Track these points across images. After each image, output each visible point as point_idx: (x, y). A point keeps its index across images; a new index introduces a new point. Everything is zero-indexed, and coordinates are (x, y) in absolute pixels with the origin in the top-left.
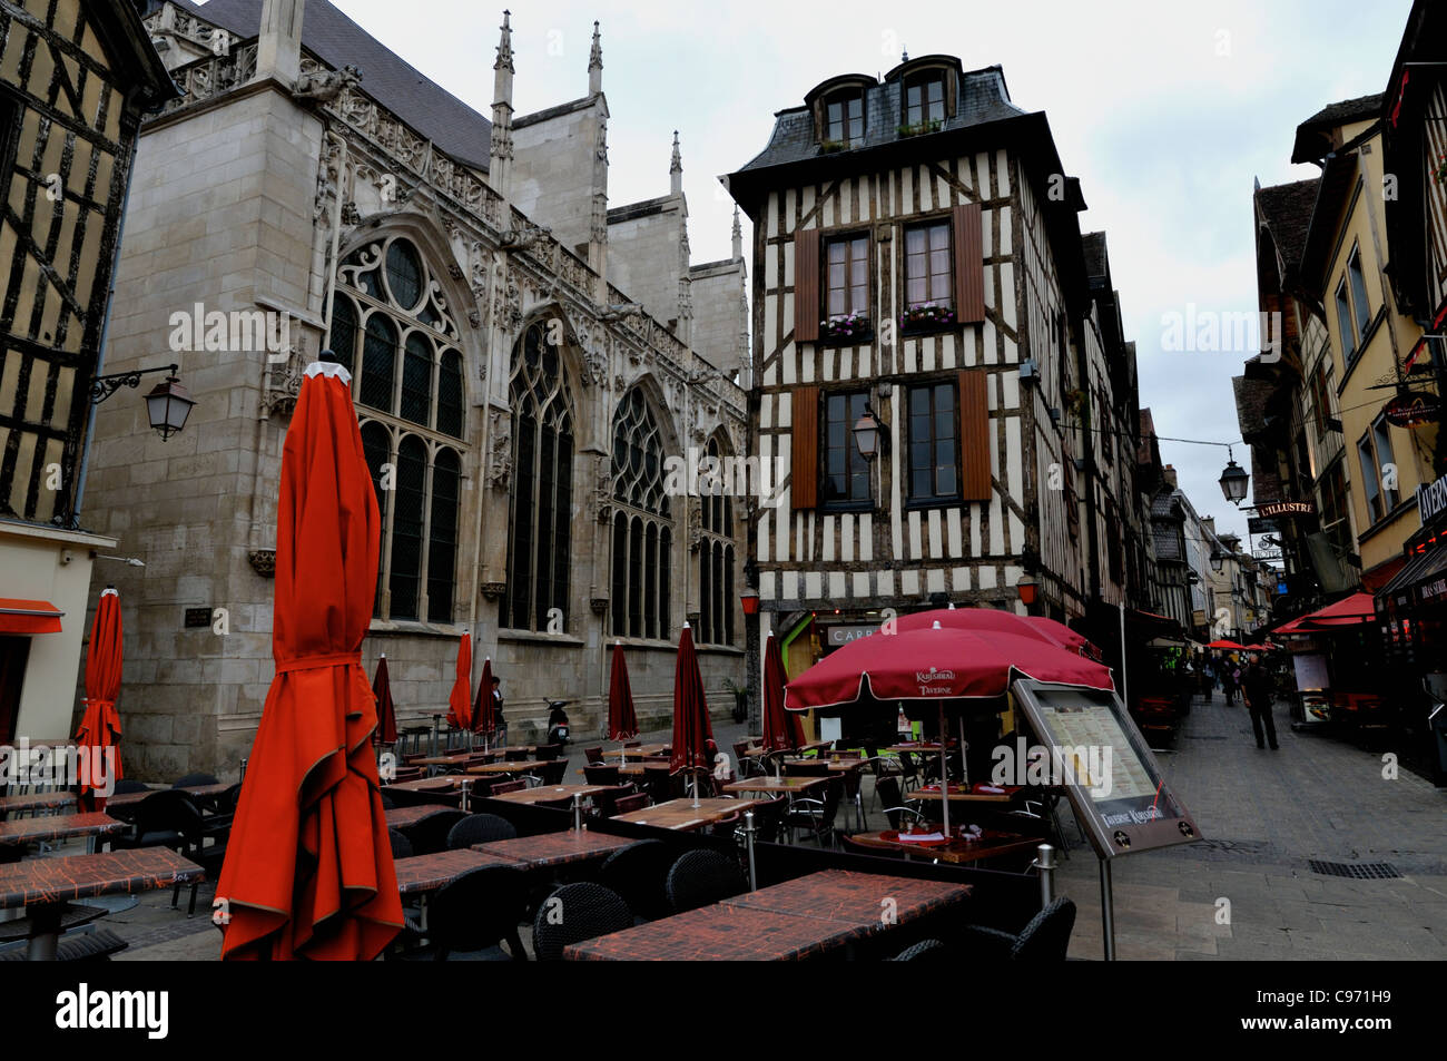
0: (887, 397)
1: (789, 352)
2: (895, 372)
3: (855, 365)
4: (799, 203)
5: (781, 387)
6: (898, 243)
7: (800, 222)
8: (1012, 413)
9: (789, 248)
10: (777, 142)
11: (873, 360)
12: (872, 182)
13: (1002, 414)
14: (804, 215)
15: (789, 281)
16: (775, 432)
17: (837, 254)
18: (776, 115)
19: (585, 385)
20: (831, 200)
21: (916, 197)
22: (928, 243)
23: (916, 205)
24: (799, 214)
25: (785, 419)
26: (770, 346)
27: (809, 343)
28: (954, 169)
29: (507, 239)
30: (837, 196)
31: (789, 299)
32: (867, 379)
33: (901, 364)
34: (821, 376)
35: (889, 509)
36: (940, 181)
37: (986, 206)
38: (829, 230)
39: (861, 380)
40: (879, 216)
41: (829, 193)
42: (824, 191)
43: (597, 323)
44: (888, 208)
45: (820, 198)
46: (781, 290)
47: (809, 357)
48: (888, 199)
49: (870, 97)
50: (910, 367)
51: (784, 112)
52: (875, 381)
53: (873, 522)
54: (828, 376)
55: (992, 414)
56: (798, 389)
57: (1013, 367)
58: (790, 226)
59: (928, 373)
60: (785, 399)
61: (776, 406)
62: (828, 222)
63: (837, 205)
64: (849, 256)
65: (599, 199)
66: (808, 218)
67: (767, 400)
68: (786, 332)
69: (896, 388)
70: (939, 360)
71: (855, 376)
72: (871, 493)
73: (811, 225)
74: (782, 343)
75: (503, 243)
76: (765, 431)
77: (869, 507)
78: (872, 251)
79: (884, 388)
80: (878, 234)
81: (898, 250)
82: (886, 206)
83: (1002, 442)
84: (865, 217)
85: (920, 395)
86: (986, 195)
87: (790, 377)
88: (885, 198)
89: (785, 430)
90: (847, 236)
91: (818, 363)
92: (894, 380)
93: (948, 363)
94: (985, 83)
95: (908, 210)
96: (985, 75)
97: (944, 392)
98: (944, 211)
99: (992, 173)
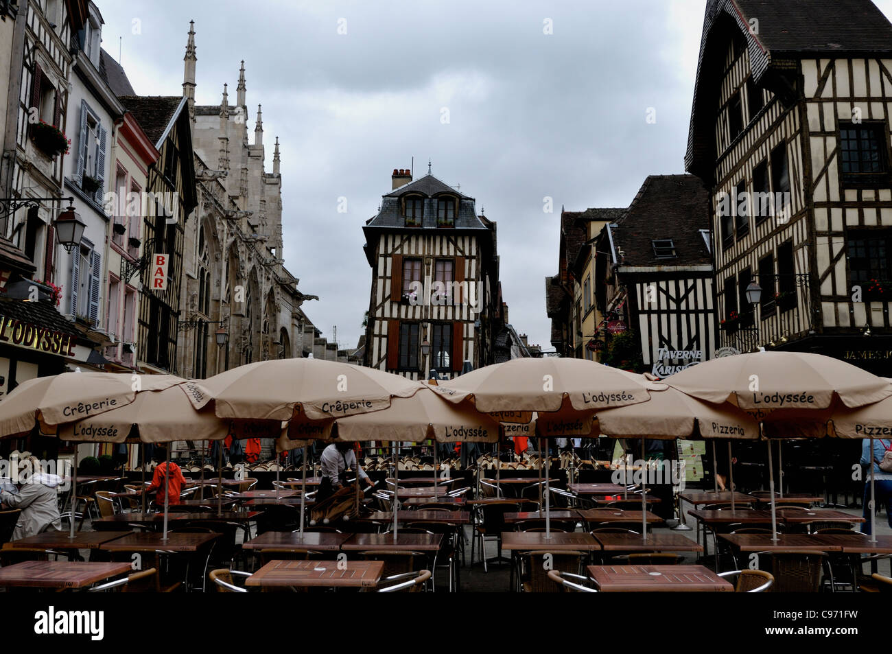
0: (425, 328)
1: (387, 304)
2: (429, 318)
3: (414, 313)
4: (394, 241)
5: (383, 318)
6: (433, 266)
7: (394, 249)
8: (471, 339)
9: (389, 260)
10: (384, 211)
11: (421, 312)
12: (424, 239)
13: (468, 339)
14: (396, 247)
15: (389, 274)
16: (380, 336)
17: (408, 266)
18: (383, 197)
19: (238, 278)
20: (407, 242)
21: (441, 249)
22: (444, 267)
23: (441, 252)
24: (393, 245)
25: (385, 332)
26: (379, 301)
27: (396, 302)
28: (456, 240)
29: (230, 214)
30: (410, 242)
31: (388, 282)
32: (418, 320)
33: (432, 315)
34: (400, 315)
35: (424, 371)
36: (451, 244)
37: (467, 257)
38: (405, 255)
39: (416, 320)
40: (426, 254)
41: (406, 239)
42: (404, 238)
43: (243, 243)
44: (430, 251)
45: (403, 241)
46: (385, 277)
47: (395, 307)
48: (430, 247)
49: (425, 202)
50: (435, 317)
51: (386, 196)
52: (421, 321)
53: (418, 376)
54: (403, 316)
55: (464, 339)
56: (390, 320)
57: (472, 322)
58: (390, 251)
59: (441, 320)
60: (385, 323)
61: (381, 326)
62: (406, 252)
63: (409, 246)
64: (413, 267)
65: (245, 171)
66: (397, 249)
67: (377, 323)
68: (386, 296)
69: (429, 324)
70: (446, 316)
71: (413, 317)
72: (417, 364)
73: (398, 252)
74: (384, 300)
75: (227, 215)
76: (376, 336)
77: (417, 370)
78: (422, 268)
79: (425, 324)
80: (426, 261)
81: (433, 269)
82: (429, 250)
83: (467, 350)
84: (420, 253)
85: (438, 327)
86: (467, 253)
87: (387, 314)
88: (429, 246)
89: (384, 336)
90: (413, 259)
91: (399, 310)
92: (429, 321)
93: (450, 317)
94: (468, 204)
95: (438, 253)
96: (469, 201)
97: (447, 328)
98: (451, 257)
99: (470, 245)
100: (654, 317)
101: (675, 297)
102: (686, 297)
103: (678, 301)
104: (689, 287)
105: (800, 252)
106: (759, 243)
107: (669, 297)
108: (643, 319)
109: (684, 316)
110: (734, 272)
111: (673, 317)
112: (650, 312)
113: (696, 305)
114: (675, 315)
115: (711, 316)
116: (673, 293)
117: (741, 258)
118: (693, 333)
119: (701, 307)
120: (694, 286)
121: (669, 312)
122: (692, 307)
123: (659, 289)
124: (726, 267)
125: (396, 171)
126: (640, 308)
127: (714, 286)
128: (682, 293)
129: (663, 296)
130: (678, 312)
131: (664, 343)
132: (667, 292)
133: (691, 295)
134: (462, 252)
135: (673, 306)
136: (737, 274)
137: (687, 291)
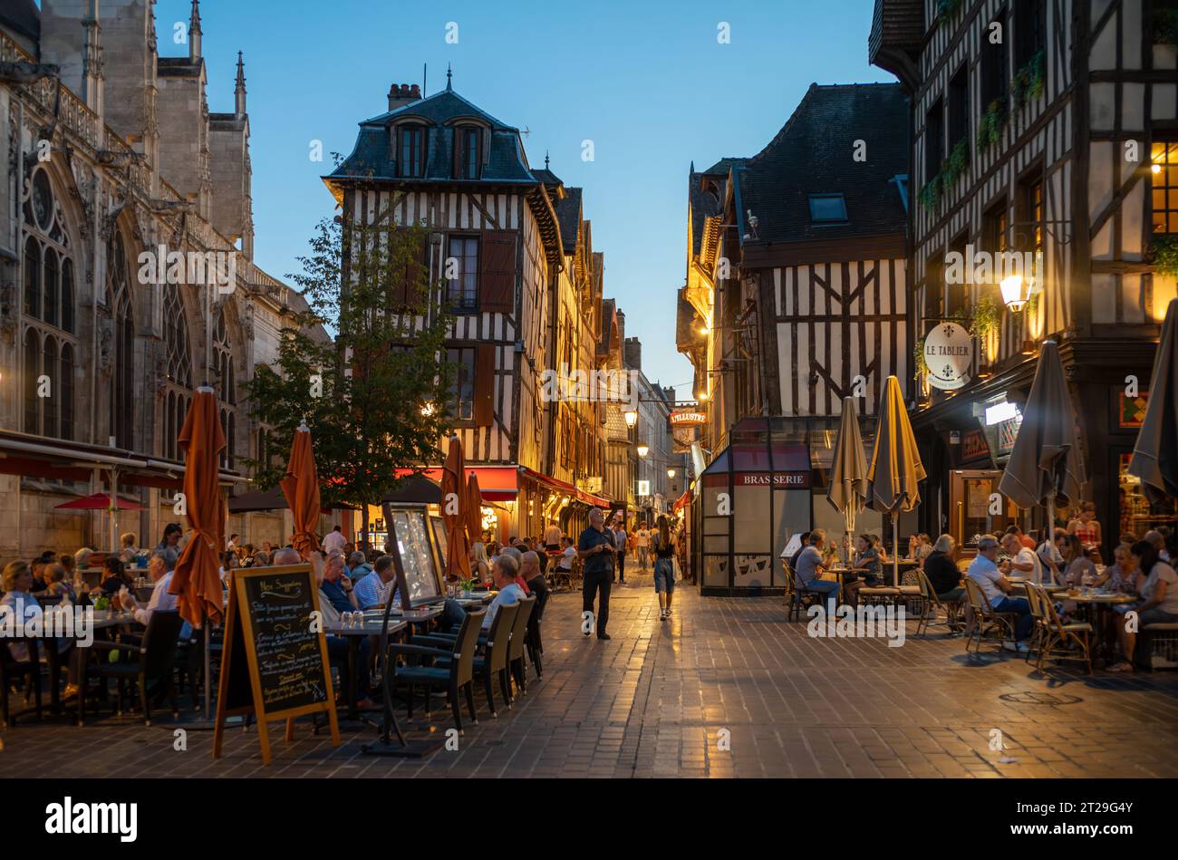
3: (412, 328)
4: (378, 204)
6: (445, 245)
7: (378, 217)
8: (508, 373)
11: (425, 326)
12: (429, 199)
13: (502, 373)
14: (381, 212)
20: (400, 205)
21: (458, 217)
22: (464, 249)
23: (458, 223)
24: (377, 210)
28: (484, 202)
29: (106, 158)
30: (405, 204)
36: (475, 208)
38: (398, 227)
40: (433, 225)
41: (399, 199)
42: (396, 197)
43: (151, 215)
44: (439, 220)
45: (392, 203)
48: (440, 213)
49: (431, 135)
50: (448, 335)
51: (365, 123)
55: (496, 372)
57: (511, 344)
58: (371, 219)
59: (459, 340)
62: (398, 222)
63: (404, 210)
66: (383, 216)
70: (466, 333)
73: (386, 221)
75: (101, 160)
78: (426, 250)
80: (432, 238)
81: (444, 252)
82: (438, 218)
83: (502, 391)
84: (423, 223)
85: (453, 354)
86: (503, 225)
88: (438, 211)
90: (411, 234)
93: (473, 335)
94: (507, 139)
95: (452, 225)
96: (508, 134)
97: (468, 354)
98: (476, 231)
99: (508, 210)
100: (803, 328)
101: (840, 293)
102: (860, 291)
103: (846, 300)
104: (865, 275)
105: (1057, 178)
106: (986, 177)
107: (830, 293)
108: (784, 330)
109: (854, 327)
110: (942, 242)
111: (836, 328)
112: (795, 319)
113: (877, 309)
114: (840, 324)
115: (901, 326)
116: (837, 285)
117: (955, 213)
118: (870, 357)
119: (885, 310)
120: (875, 274)
121: (828, 318)
122: (869, 311)
123: (813, 278)
124: (929, 236)
125: (394, 87)
126: (779, 313)
127: (910, 273)
128: (854, 285)
129: (820, 292)
130: (846, 318)
131: (817, 374)
132: (826, 285)
133: (869, 290)
134: (495, 223)
135: (837, 308)
136: (947, 243)
137: (863, 282)
